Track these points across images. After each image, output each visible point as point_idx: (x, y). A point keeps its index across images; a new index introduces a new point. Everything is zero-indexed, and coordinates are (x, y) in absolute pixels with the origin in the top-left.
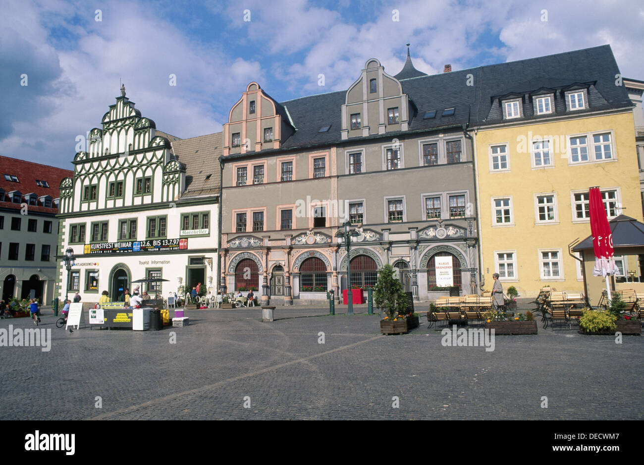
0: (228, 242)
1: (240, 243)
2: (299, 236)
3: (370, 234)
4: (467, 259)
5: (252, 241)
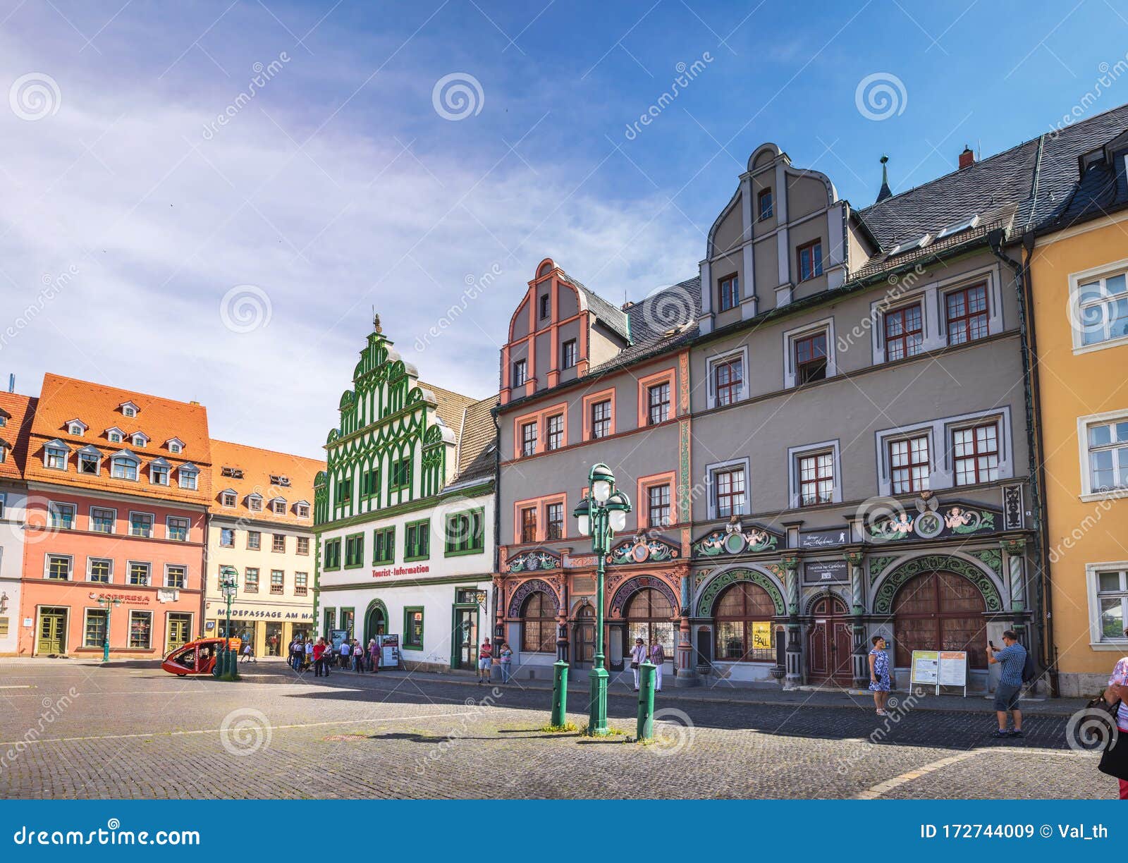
0: (509, 561)
1: (525, 564)
2: (619, 545)
3: (757, 537)
5: (543, 559)
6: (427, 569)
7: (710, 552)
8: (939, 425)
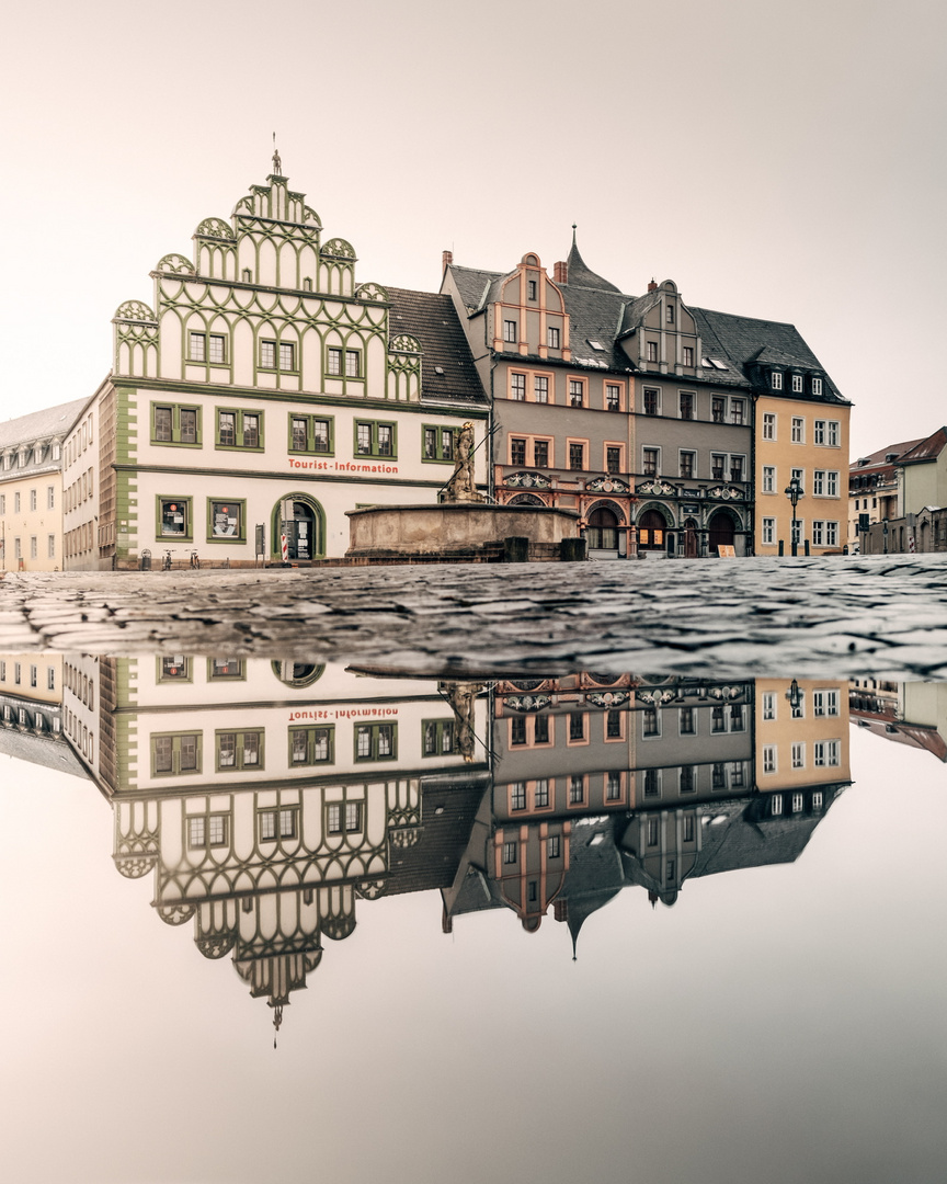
0: (504, 479)
1: (521, 481)
2: (595, 481)
3: (667, 488)
4: (743, 522)
5: (537, 480)
6: (395, 469)
7: (646, 492)
8: (729, 454)
